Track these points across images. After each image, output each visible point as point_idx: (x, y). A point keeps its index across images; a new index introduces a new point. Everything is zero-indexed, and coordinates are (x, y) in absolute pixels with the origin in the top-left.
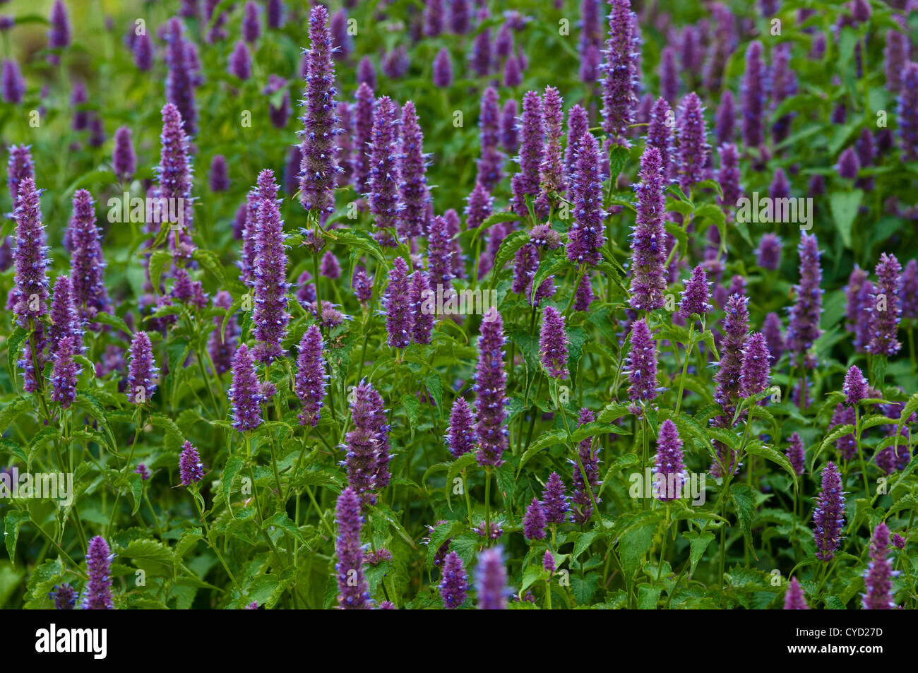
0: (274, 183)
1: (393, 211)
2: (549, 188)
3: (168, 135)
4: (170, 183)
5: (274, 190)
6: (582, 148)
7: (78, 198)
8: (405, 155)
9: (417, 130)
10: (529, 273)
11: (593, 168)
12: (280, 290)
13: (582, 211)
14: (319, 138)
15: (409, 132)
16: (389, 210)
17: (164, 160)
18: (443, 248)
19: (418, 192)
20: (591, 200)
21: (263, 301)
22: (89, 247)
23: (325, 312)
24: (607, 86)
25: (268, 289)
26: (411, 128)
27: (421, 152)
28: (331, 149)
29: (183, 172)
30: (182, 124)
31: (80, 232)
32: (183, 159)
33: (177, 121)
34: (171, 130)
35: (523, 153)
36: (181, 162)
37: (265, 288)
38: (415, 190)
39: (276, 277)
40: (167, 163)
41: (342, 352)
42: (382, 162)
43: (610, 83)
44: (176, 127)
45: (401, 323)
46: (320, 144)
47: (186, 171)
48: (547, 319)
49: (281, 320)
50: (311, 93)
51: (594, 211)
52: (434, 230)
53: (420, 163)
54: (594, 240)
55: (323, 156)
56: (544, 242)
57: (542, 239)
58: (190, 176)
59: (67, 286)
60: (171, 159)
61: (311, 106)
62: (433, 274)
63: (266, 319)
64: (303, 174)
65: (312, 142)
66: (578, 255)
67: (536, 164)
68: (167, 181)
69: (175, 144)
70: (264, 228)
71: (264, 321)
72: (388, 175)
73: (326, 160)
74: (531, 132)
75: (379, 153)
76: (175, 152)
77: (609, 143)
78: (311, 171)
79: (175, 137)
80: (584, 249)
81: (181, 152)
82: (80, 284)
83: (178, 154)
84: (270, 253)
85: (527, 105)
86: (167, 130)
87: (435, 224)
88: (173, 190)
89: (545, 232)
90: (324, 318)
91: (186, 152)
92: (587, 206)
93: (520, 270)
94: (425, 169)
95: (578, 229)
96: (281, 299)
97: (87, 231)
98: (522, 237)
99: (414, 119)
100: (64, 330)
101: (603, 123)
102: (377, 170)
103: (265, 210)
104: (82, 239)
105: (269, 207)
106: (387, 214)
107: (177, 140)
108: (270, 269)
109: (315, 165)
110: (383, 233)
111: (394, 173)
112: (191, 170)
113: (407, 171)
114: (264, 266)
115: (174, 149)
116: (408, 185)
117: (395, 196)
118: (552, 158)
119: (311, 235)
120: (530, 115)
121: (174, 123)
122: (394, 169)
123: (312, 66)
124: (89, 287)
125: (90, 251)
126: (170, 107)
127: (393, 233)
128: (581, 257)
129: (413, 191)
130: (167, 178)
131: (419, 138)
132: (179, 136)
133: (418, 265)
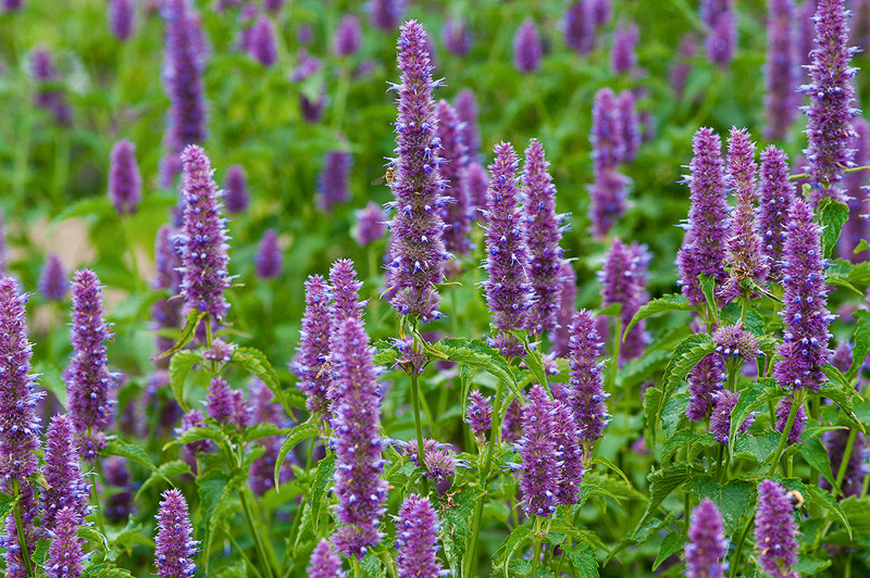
0: (354, 278)
1: (521, 306)
2: (740, 273)
3: (193, 190)
4: (199, 257)
5: (354, 289)
6: (793, 223)
7: (80, 281)
8: (532, 218)
9: (547, 182)
10: (714, 396)
11: (811, 252)
12: (373, 449)
13: (798, 315)
14: (419, 212)
15: (536, 185)
16: (515, 306)
17: (189, 226)
18: (592, 356)
19: (551, 268)
20: (810, 299)
21: (350, 467)
22: (95, 352)
23: (430, 456)
24: (813, 116)
25: (356, 450)
26: (539, 178)
27: (553, 212)
28: (436, 228)
29: (216, 241)
30: (211, 173)
31: (82, 330)
32: (215, 224)
33: (204, 170)
34: (197, 183)
35: (695, 216)
36: (213, 227)
37: (351, 449)
38: (546, 267)
39: (367, 432)
40: (194, 230)
41: (456, 515)
42: (504, 237)
43: (818, 112)
44: (204, 177)
45: (542, 479)
46: (419, 221)
47: (221, 239)
48: (766, 500)
49: (377, 494)
50: (406, 148)
51: (816, 313)
52: (577, 330)
53: (552, 228)
54: (817, 356)
55: (424, 238)
56: (737, 351)
57: (733, 347)
58: (225, 246)
59: (66, 430)
60: (199, 225)
61: (405, 168)
62: (578, 393)
63: (355, 492)
64: (397, 265)
65: (408, 217)
66: (794, 378)
67: (719, 234)
68: (194, 254)
69: (203, 203)
70: (348, 360)
71: (353, 498)
72: (514, 257)
73: (430, 245)
74: (707, 186)
75: (499, 224)
76: (204, 214)
77: (817, 196)
78: (408, 260)
79: (203, 192)
80: (803, 369)
81: (213, 213)
82: (84, 403)
83: (208, 217)
84: (357, 395)
85: (700, 148)
86: (191, 182)
87: (579, 322)
88: (203, 268)
89: (737, 336)
90: (429, 466)
91: (219, 213)
92: (805, 308)
93: (699, 388)
94: (560, 236)
95: (793, 340)
96: (376, 464)
97: (92, 328)
98: (703, 346)
99: (542, 167)
100: (62, 494)
101: (807, 168)
102: (497, 249)
103: (347, 334)
104: (85, 340)
105: (354, 329)
106: (513, 310)
107: (207, 196)
108: (358, 421)
109: (412, 252)
110: (506, 336)
111: (520, 253)
112: (227, 238)
113: (536, 240)
114: (349, 415)
115: (202, 209)
116: (536, 260)
117: (523, 285)
118: (744, 230)
119: (408, 348)
120: (704, 162)
121: (201, 173)
122: (520, 247)
123: (404, 109)
124: (97, 406)
125: (98, 356)
126: (195, 151)
127: (520, 335)
128: (797, 381)
129: (543, 268)
130: (193, 250)
131: (551, 193)
132: (208, 190)
133: (552, 370)
